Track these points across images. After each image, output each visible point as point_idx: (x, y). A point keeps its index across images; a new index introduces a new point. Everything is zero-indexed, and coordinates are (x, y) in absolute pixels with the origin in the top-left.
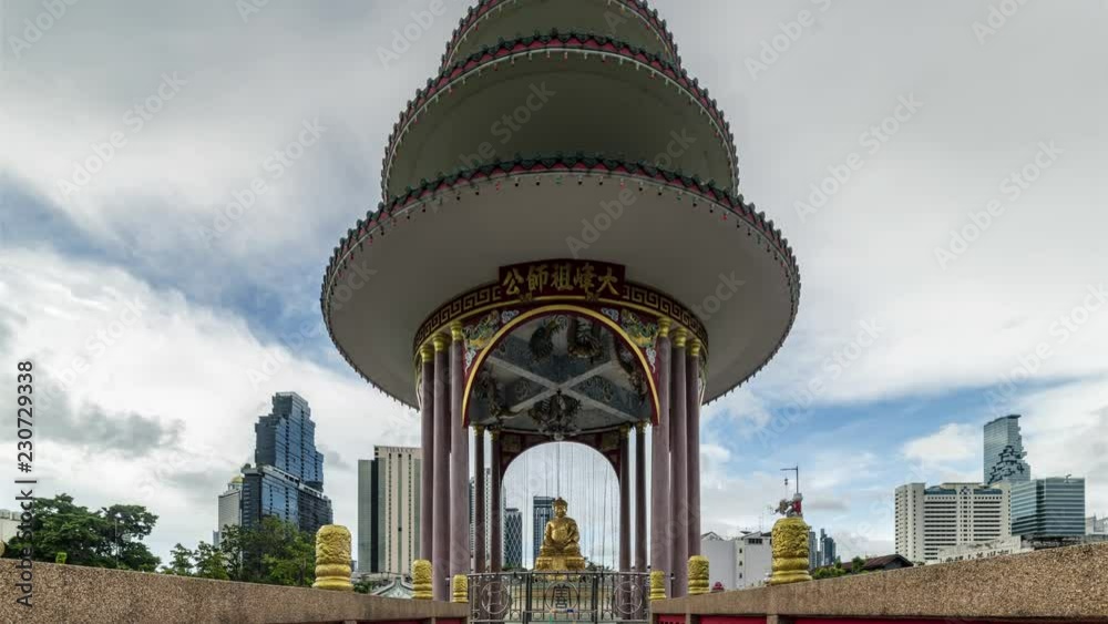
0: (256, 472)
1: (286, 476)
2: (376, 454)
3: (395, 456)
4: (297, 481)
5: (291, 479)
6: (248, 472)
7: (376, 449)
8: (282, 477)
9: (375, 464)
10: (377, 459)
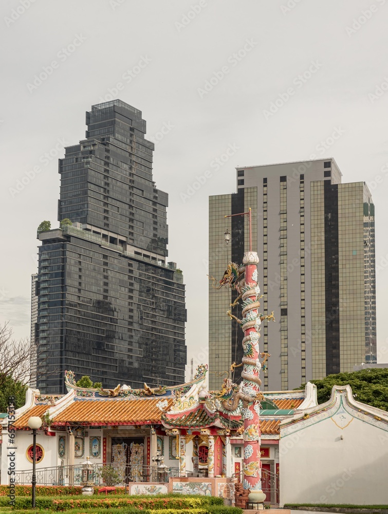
0: (59, 235)
1: (105, 236)
2: (241, 182)
3: (274, 183)
4: (122, 242)
5: (113, 240)
6: (47, 236)
7: (240, 173)
8: (99, 240)
9: (238, 201)
10: (241, 191)
